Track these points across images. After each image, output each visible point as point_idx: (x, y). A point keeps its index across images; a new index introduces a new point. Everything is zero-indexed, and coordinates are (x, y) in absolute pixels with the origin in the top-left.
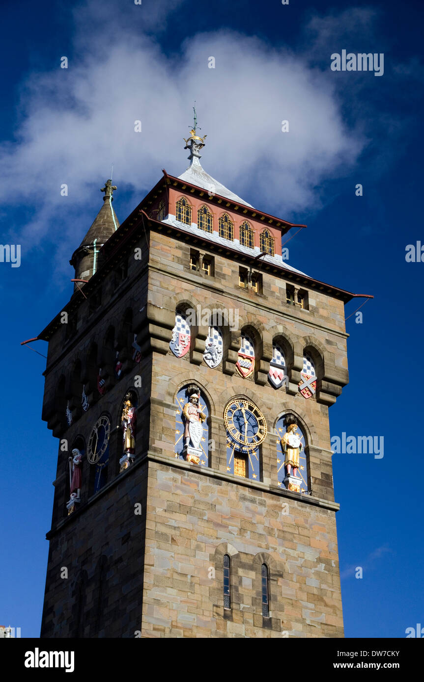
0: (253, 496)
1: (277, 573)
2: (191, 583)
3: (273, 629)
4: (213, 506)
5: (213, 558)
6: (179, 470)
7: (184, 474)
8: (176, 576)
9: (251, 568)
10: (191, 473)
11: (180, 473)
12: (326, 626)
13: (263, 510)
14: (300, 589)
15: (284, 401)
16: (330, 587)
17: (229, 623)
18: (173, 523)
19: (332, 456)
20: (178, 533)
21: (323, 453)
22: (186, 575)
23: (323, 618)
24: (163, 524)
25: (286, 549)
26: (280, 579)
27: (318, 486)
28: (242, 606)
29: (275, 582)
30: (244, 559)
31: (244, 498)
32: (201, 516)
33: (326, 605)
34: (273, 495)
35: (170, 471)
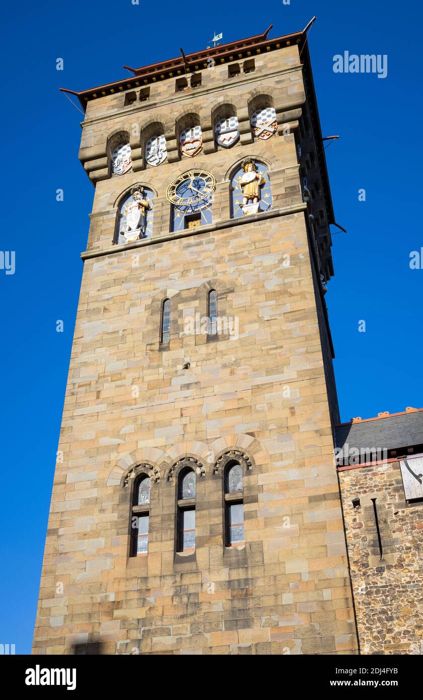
0: (199, 240)
1: (228, 291)
2: (123, 335)
3: (220, 339)
4: (152, 267)
5: (147, 308)
6: (116, 254)
7: (121, 255)
8: (105, 337)
9: (194, 298)
10: (129, 251)
11: (116, 256)
12: (291, 314)
13: (212, 246)
14: (257, 293)
15: (239, 153)
16: (296, 278)
17: (165, 353)
18: (107, 296)
19: (299, 170)
20: (111, 302)
21: (287, 171)
22: (118, 332)
23: (288, 308)
24: (97, 301)
25: (238, 267)
26: (230, 295)
27: (281, 200)
28: (181, 334)
29: (224, 300)
30: (185, 295)
31: (189, 246)
32: (137, 280)
33: (291, 295)
34: (222, 230)
35: (107, 259)
